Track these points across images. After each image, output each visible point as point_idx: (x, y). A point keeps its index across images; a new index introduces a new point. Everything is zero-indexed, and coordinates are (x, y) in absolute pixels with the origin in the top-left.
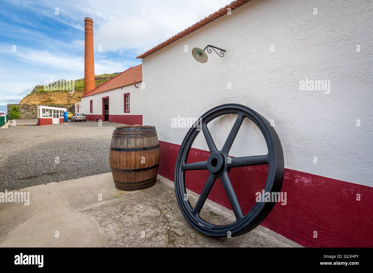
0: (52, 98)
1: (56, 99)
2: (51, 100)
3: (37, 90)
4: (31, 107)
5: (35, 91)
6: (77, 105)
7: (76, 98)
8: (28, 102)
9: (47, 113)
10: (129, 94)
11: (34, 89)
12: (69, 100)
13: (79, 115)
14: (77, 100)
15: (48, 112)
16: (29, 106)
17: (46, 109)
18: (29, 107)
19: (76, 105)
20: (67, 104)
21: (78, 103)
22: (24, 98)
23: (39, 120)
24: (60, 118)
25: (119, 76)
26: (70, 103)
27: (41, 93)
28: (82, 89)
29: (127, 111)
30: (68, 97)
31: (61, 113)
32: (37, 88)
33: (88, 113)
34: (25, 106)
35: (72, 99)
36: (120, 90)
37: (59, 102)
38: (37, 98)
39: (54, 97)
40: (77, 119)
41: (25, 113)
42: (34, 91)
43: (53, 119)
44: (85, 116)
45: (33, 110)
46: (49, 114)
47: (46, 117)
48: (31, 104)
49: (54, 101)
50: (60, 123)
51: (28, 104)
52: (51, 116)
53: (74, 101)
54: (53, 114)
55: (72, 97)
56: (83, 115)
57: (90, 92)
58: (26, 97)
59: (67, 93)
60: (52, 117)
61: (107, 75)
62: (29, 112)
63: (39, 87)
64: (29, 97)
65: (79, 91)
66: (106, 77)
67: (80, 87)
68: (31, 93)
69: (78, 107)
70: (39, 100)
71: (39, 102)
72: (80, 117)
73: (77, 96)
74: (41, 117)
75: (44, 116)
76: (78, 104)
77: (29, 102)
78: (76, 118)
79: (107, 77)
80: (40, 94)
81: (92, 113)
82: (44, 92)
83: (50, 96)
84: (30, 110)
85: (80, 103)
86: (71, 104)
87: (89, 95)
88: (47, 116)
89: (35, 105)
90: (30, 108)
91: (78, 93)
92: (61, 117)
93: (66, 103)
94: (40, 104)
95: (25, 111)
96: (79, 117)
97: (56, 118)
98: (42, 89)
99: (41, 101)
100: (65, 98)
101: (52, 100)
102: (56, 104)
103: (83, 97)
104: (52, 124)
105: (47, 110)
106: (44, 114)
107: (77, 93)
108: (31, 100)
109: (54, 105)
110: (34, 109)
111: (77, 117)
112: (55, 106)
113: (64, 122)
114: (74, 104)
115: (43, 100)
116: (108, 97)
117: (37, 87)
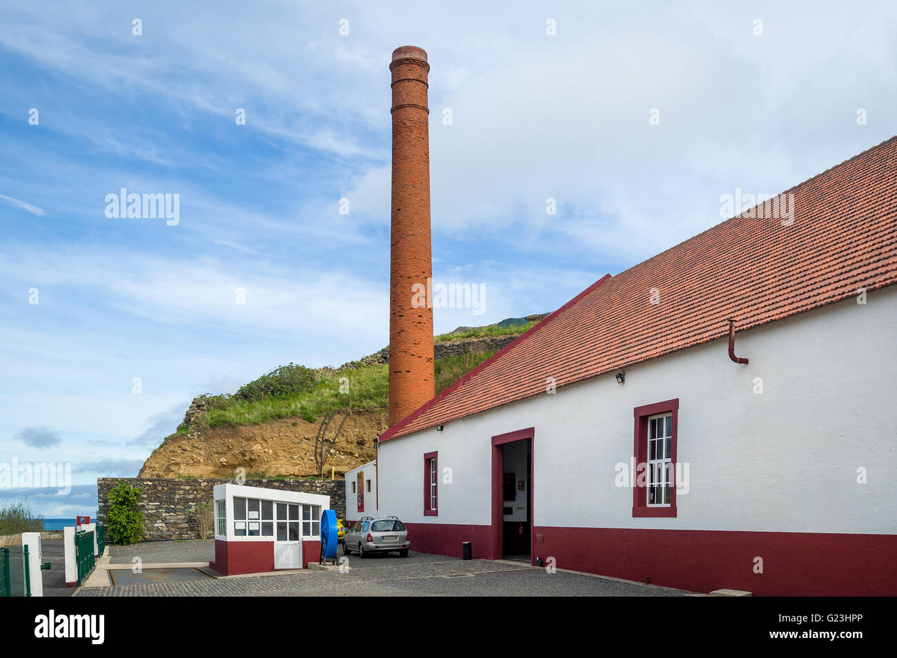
0: (257, 447)
1: (271, 451)
2: (251, 459)
3: (200, 414)
4: (181, 492)
5: (192, 419)
6: (356, 480)
7: (349, 448)
8: (168, 470)
9: (254, 519)
10: (671, 407)
11: (188, 415)
12: (321, 455)
13: (379, 526)
14: (351, 454)
15: (254, 514)
16: (173, 486)
17: (249, 499)
18: (173, 491)
19: (351, 478)
20: (316, 473)
21: (357, 471)
22: (155, 452)
23: (222, 547)
24: (304, 543)
25: (543, 329)
26: (326, 468)
27: (213, 426)
28: (372, 403)
29: (649, 505)
30: (319, 445)
31: (306, 516)
32: (199, 407)
33: (415, 515)
34: (160, 488)
35: (332, 451)
36: (610, 387)
37: (284, 467)
38: (202, 452)
39: (265, 445)
40: (371, 544)
41: (159, 517)
42: (187, 421)
43: (278, 545)
44: (405, 533)
45: (187, 501)
46: (261, 521)
47: (248, 538)
48: (180, 476)
49: (263, 462)
50: (305, 567)
51: (171, 476)
52: (267, 529)
53: (342, 461)
54: (275, 521)
55: (332, 444)
56: (398, 525)
57: (415, 415)
58: (161, 446)
59: (313, 425)
60: (273, 538)
61: (474, 333)
62: (175, 511)
63: (208, 403)
64: (171, 448)
65: (359, 413)
66: (469, 344)
67: (365, 397)
68: (179, 428)
69: (362, 486)
70: (209, 457)
71: (211, 468)
72: (383, 537)
73: (354, 439)
74: (231, 537)
75: (243, 532)
76: (360, 476)
77: (173, 468)
78: (369, 538)
79: (473, 343)
80: (210, 432)
81: (436, 514)
82: (225, 422)
83: (248, 439)
84: (179, 503)
85: (368, 470)
86: (330, 472)
87: (411, 427)
88: (252, 533)
89: (196, 481)
90: (178, 497)
91: (355, 420)
92: (307, 538)
93: (309, 471)
94: (213, 476)
95: (160, 507)
96: (381, 537)
97: (288, 542)
98: (219, 412)
99: (215, 466)
100: (305, 447)
101: (254, 460)
102: (272, 473)
103: (386, 438)
104: (273, 569)
105: (254, 503)
106: (241, 525)
107: (352, 423)
108: (178, 460)
109: (264, 481)
110: (192, 500)
111: (374, 534)
112: (270, 484)
113: (321, 561)
114: (342, 475)
115: (223, 460)
116: (532, 430)
117: (198, 405)
